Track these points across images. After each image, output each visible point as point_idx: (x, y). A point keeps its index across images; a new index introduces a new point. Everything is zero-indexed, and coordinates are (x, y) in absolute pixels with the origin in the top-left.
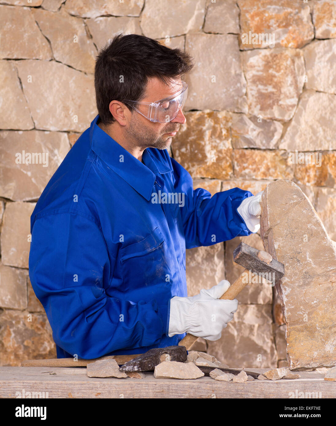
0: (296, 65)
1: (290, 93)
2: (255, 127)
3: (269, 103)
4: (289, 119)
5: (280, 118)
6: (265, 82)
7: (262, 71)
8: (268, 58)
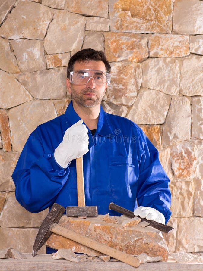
0: (137, 72)
1: (133, 89)
2: (111, 109)
3: (120, 95)
4: (131, 105)
5: (126, 104)
6: (118, 82)
7: (116, 75)
8: (120, 68)
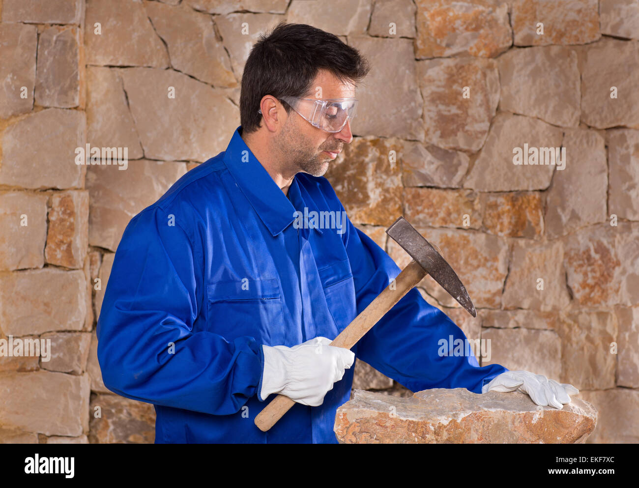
0: (488, 79)
1: (479, 116)
2: (433, 160)
3: (451, 128)
4: (478, 149)
5: (466, 148)
6: (447, 101)
7: (444, 87)
8: (452, 70)
